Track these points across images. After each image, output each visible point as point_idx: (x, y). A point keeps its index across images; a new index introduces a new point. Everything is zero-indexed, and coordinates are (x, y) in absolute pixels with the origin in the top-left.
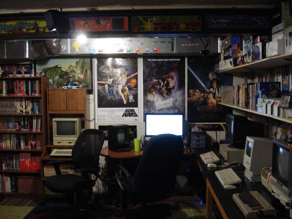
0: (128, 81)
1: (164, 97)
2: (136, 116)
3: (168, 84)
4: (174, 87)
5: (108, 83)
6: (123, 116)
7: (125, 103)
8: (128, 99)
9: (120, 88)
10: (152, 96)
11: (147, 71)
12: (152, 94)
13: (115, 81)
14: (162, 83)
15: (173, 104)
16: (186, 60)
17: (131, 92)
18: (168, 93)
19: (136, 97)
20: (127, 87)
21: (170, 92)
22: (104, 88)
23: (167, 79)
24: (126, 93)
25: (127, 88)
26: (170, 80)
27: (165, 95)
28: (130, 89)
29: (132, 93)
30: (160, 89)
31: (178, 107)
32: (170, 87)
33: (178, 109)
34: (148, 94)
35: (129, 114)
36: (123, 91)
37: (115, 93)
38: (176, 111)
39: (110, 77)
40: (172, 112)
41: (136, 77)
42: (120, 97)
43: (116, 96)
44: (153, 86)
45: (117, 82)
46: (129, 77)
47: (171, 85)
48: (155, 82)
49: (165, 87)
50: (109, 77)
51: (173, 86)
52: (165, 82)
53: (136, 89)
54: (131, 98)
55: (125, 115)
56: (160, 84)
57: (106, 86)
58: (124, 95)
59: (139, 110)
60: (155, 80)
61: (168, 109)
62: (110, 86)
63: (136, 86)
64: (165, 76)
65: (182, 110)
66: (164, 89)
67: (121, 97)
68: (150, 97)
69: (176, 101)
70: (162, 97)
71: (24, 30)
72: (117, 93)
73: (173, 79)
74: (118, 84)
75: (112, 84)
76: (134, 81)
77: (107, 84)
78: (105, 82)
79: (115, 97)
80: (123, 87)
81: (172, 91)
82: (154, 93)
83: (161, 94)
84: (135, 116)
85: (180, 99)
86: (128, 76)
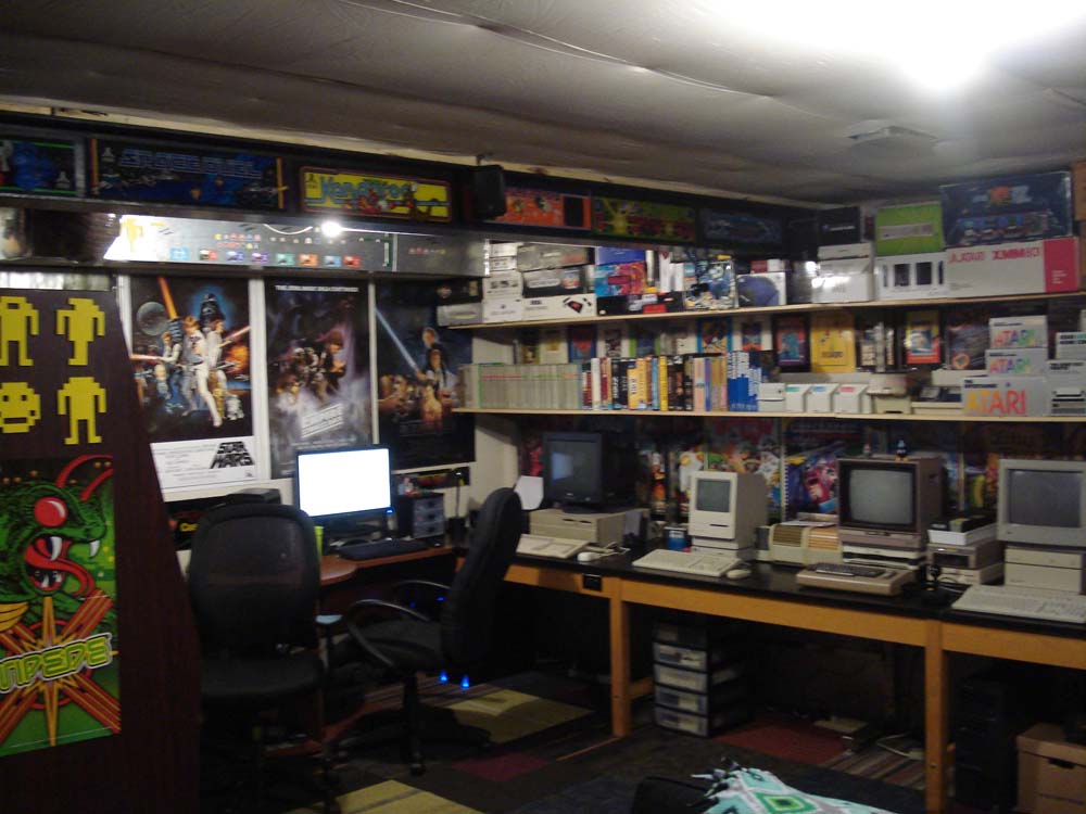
0: (226, 352)
1: (320, 398)
2: (250, 463)
3: (329, 363)
4: (344, 368)
5: (165, 358)
6: (212, 467)
7: (218, 422)
8: (226, 412)
9: (203, 373)
10: (291, 399)
11: (277, 319)
12: (292, 392)
13: (185, 352)
14: (315, 357)
15: (346, 419)
16: (372, 290)
17: (233, 386)
18: (332, 387)
19: (246, 401)
20: (225, 370)
21: (336, 385)
22: (154, 376)
23: (327, 346)
24: (219, 392)
25: (221, 375)
26: (334, 347)
27: (323, 393)
28: (231, 377)
29: (234, 391)
30: (312, 376)
31: (356, 426)
32: (334, 370)
33: (357, 433)
34: (279, 391)
35: (230, 456)
36: (211, 385)
37: (187, 393)
38: (353, 439)
39: (172, 338)
40: (343, 442)
41: (245, 340)
42: (202, 405)
43: (191, 401)
44: (294, 370)
45: (193, 357)
46: (228, 342)
47: (338, 364)
48: (299, 354)
49: (323, 370)
50: (168, 338)
51: (342, 365)
52: (324, 355)
53: (245, 377)
54: (234, 405)
55: (219, 462)
56: (309, 361)
57: (160, 371)
58: (215, 398)
59: (258, 443)
60: (298, 350)
61: (334, 434)
62: (171, 371)
63: (247, 370)
64: (322, 338)
65: (366, 436)
66: (320, 375)
67: (206, 404)
68: (286, 402)
69: (351, 409)
70: (317, 400)
71: (383, 204)
72: (194, 391)
73: (341, 345)
74: (195, 364)
75: (177, 362)
76: (240, 352)
77: (163, 362)
78: (154, 358)
79: (187, 405)
80: (212, 370)
81: (341, 380)
82: (295, 389)
83: (313, 390)
84: (247, 464)
85: (359, 404)
86: (224, 335)
